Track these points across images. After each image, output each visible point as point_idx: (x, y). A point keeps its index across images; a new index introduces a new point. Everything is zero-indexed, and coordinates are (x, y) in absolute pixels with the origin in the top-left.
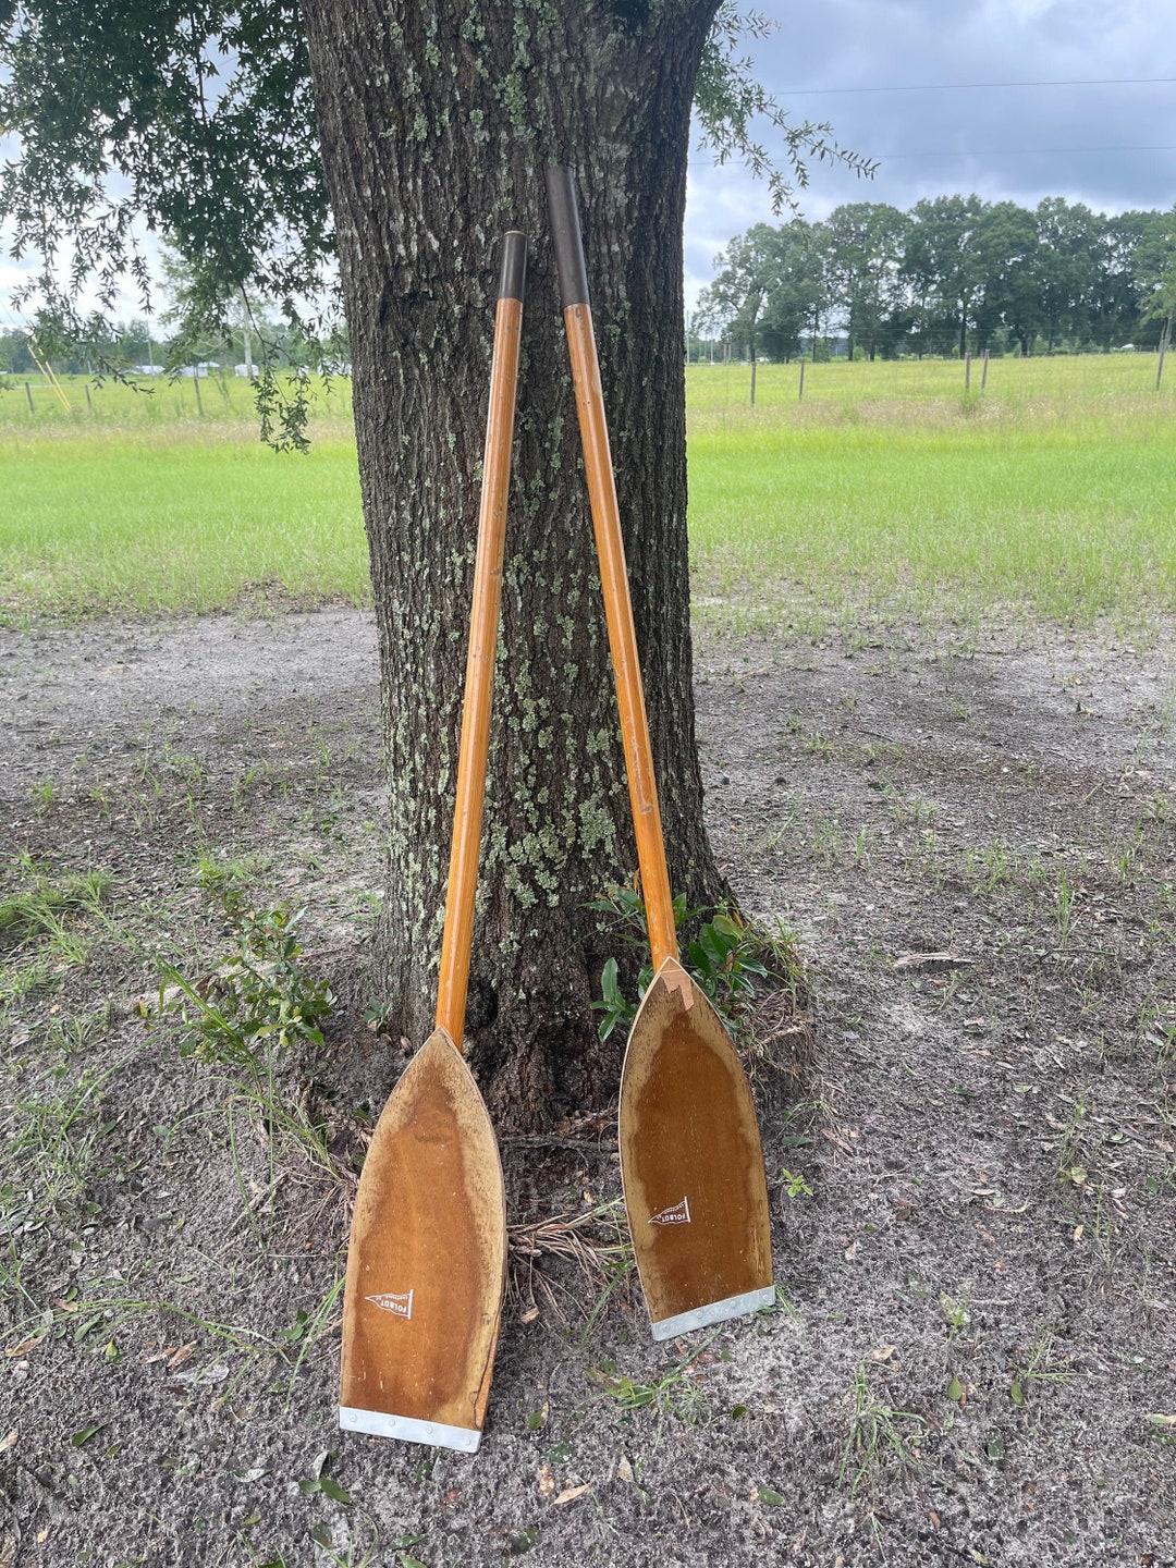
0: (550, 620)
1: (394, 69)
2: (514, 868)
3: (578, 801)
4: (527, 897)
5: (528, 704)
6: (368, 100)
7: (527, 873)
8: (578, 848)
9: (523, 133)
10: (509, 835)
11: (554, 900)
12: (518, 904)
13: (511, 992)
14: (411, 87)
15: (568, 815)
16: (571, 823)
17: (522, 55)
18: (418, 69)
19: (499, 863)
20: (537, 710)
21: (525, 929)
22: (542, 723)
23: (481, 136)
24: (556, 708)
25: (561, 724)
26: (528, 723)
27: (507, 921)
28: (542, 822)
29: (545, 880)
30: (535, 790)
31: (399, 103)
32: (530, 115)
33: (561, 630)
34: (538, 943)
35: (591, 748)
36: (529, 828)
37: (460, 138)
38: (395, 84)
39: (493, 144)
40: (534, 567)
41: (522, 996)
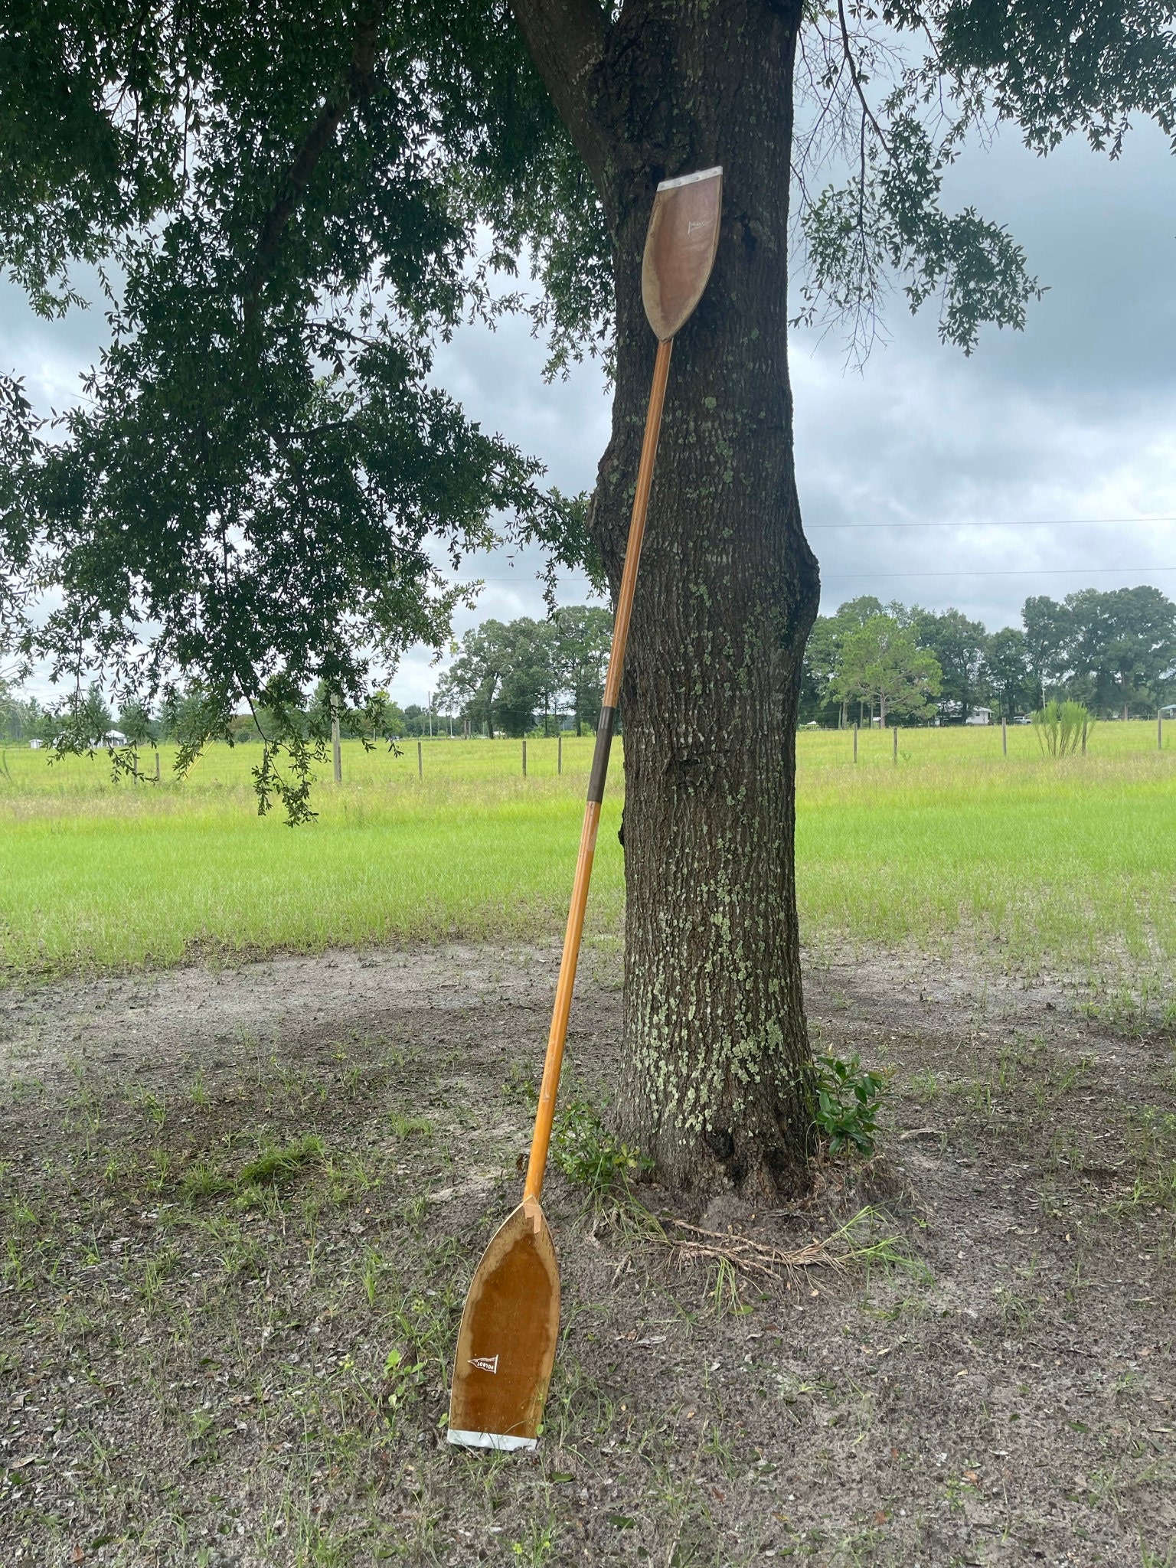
0: (752, 918)
1: (687, 662)
2: (736, 1061)
3: (766, 1020)
4: (745, 1078)
5: (742, 965)
6: (672, 676)
7: (743, 1062)
8: (767, 1048)
9: (746, 692)
10: (732, 1041)
11: (758, 1078)
12: (740, 1082)
13: (743, 1133)
14: (696, 673)
15: (761, 1028)
16: (763, 1033)
17: (747, 660)
18: (700, 665)
19: (727, 1058)
20: (746, 968)
21: (745, 1097)
22: (749, 976)
23: (728, 694)
24: (755, 967)
25: (757, 976)
26: (741, 976)
27: (735, 1092)
28: (749, 1034)
29: (753, 1068)
30: (745, 1014)
31: (689, 678)
32: (750, 685)
33: (757, 923)
34: (754, 1104)
35: (771, 990)
36: (743, 1037)
37: (717, 694)
38: (688, 671)
39: (733, 697)
40: (745, 891)
41: (751, 1134)
